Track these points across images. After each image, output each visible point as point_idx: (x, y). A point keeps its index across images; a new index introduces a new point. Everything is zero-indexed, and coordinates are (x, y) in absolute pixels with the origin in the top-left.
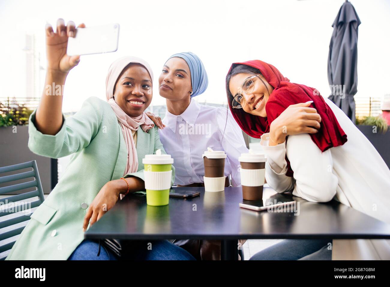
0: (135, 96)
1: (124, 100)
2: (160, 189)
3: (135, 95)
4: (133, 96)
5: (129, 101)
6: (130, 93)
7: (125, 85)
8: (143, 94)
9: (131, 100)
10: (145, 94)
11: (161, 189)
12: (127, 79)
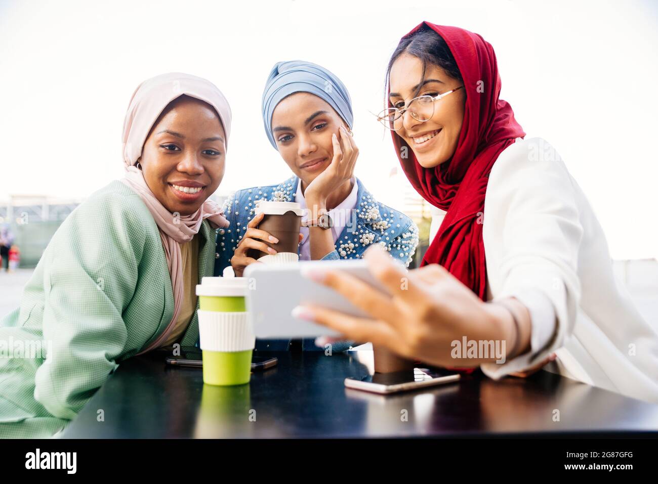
0: (185, 175)
1: (161, 182)
2: (234, 350)
3: (184, 173)
4: (180, 174)
5: (171, 184)
6: (174, 168)
7: (163, 150)
8: (201, 169)
9: (176, 184)
10: (206, 169)
11: (237, 350)
12: (168, 134)
